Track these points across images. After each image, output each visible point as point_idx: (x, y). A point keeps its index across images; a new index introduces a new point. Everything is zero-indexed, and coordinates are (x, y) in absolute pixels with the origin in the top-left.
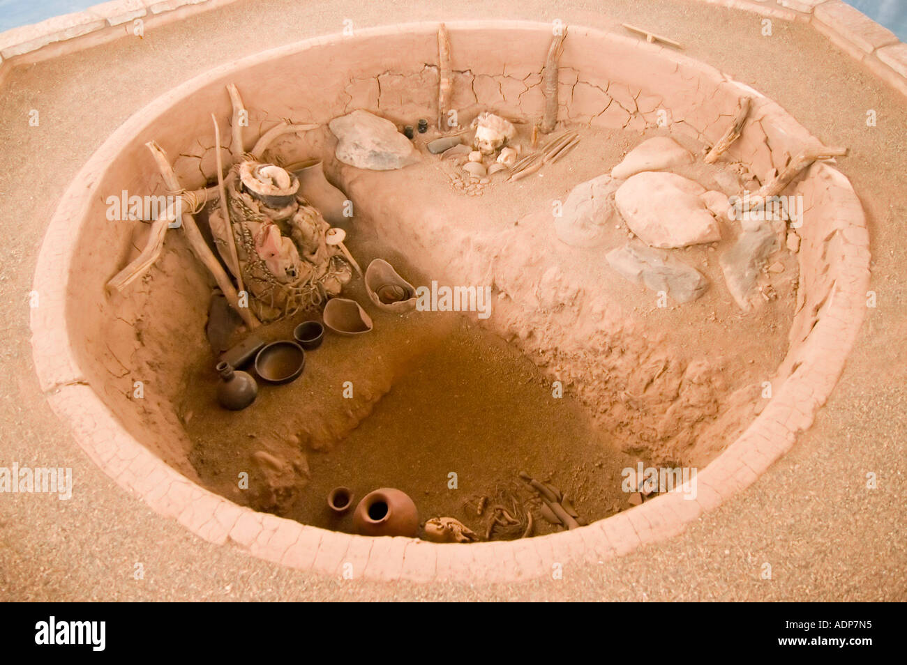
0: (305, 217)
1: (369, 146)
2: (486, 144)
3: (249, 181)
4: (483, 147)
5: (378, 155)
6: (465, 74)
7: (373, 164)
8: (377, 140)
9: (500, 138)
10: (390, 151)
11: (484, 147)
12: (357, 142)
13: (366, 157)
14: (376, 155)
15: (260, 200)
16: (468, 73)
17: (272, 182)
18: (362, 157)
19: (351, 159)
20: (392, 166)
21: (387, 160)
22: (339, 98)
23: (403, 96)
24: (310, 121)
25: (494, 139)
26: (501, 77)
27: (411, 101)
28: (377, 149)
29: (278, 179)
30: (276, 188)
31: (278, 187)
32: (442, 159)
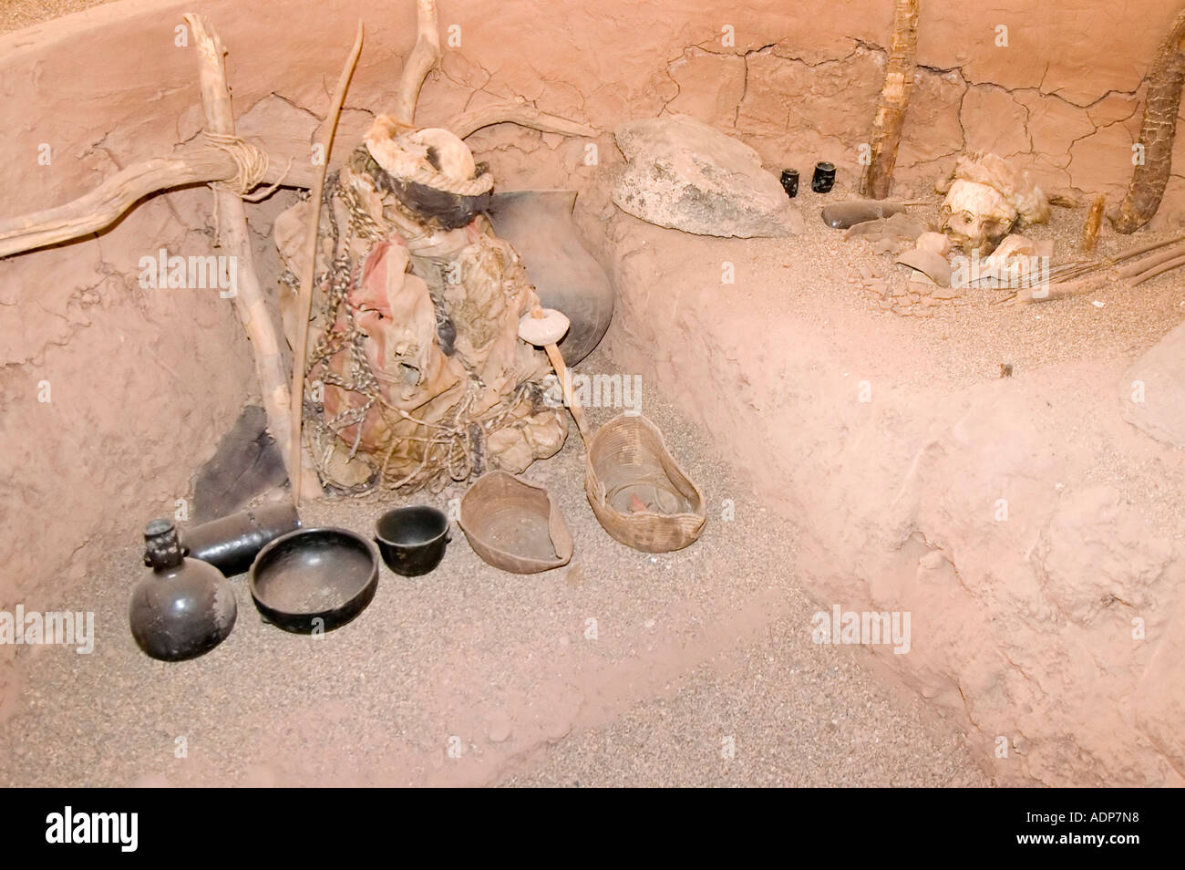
0: (484, 255)
1: (686, 174)
2: (968, 220)
3: (378, 140)
4: (956, 228)
5: (703, 197)
6: (948, 76)
7: (685, 218)
8: (706, 160)
9: (1005, 214)
10: (729, 189)
11: (958, 227)
12: (662, 163)
13: (675, 200)
14: (696, 197)
15: (390, 191)
16: (954, 76)
17: (426, 154)
18: (666, 198)
19: (642, 202)
20: (728, 228)
21: (719, 213)
22: (652, 81)
23: (795, 109)
24: (576, 117)
25: (987, 211)
26: (1032, 93)
27: (811, 126)
28: (704, 185)
29: (443, 154)
30: (429, 167)
31: (438, 168)
32: (847, 238)
